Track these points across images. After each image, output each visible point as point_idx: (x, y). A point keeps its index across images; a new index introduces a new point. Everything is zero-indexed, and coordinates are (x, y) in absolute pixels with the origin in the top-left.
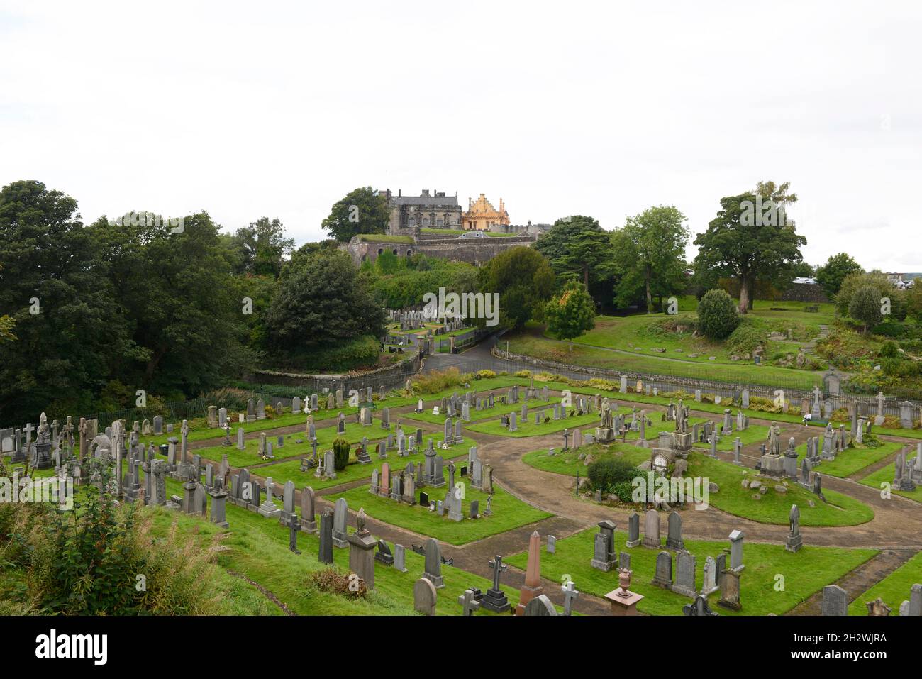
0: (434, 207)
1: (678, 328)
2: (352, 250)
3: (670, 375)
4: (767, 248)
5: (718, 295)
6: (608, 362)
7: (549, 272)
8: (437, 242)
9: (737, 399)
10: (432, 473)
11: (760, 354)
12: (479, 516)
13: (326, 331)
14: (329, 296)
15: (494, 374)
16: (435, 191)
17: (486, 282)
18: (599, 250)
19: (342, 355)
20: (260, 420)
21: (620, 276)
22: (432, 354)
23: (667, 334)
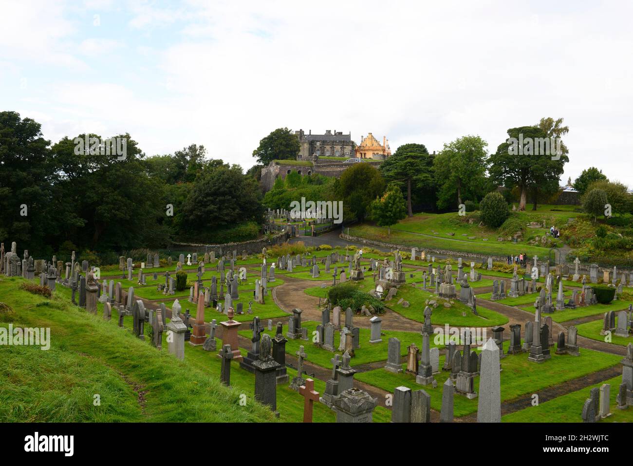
0: (333, 142)
1: (470, 221)
2: (270, 171)
3: (451, 250)
4: (536, 164)
5: (494, 196)
6: (412, 241)
7: (380, 181)
8: (329, 166)
9: (485, 263)
11: (519, 237)
12: (242, 313)
13: (220, 218)
14: (224, 194)
15: (331, 247)
16: (335, 131)
17: (339, 188)
18: (417, 166)
19: (231, 234)
20: (156, 268)
21: (440, 186)
22: (297, 236)
23: (461, 224)
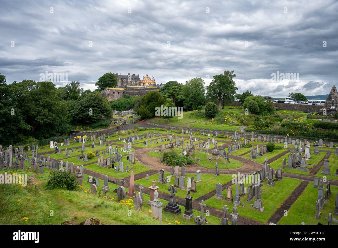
0: (132, 79)
2: (105, 92)
5: (211, 104)
7: (162, 98)
8: (132, 90)
9: (215, 135)
10: (117, 159)
11: (223, 122)
12: (129, 170)
16: (132, 74)
18: (178, 92)
21: (184, 100)
22: (127, 124)
